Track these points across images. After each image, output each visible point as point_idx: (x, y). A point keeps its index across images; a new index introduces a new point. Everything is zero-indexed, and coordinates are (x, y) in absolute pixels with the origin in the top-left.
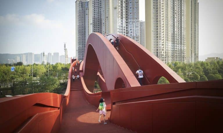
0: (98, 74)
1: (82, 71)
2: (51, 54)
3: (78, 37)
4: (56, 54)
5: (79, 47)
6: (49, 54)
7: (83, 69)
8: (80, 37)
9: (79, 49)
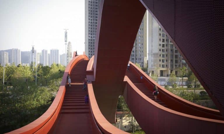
0: (126, 79)
1: (91, 73)
2: (46, 51)
3: (89, 22)
4: (55, 52)
5: (90, 38)
6: (43, 51)
7: (93, 68)
8: (93, 21)
9: (90, 42)
